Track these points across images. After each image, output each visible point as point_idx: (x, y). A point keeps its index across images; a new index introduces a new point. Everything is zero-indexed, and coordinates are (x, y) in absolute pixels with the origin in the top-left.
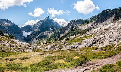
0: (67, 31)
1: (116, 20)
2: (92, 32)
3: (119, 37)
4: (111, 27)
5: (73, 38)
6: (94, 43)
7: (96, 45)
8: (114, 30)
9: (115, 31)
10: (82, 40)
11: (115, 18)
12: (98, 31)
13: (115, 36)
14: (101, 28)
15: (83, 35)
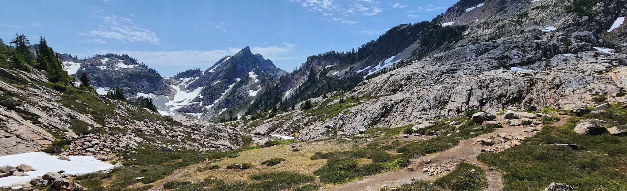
0: (301, 84)
1: (427, 50)
2: (371, 86)
3: (442, 99)
4: (418, 71)
5: (323, 104)
6: (383, 115)
7: (387, 119)
8: (426, 78)
9: (428, 81)
10: (348, 107)
11: (422, 46)
12: (385, 83)
13: (432, 95)
14: (392, 75)
15: (347, 95)
